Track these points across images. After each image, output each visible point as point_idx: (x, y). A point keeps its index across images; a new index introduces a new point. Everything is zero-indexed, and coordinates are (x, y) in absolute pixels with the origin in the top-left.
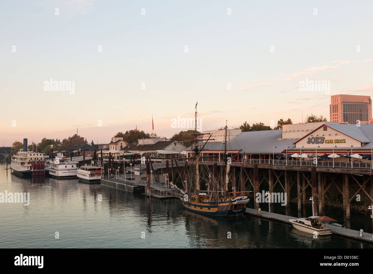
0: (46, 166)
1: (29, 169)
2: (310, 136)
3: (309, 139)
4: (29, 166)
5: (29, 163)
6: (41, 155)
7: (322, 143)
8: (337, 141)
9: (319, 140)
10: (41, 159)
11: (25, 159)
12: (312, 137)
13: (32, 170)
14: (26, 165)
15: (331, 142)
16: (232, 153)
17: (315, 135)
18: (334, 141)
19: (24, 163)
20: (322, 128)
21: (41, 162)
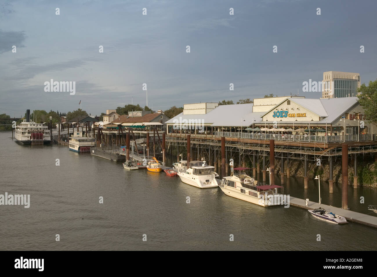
0: (45, 136)
1: (29, 139)
2: (275, 110)
3: (274, 113)
4: (29, 136)
5: (29, 133)
6: (40, 125)
7: (286, 117)
8: (299, 115)
9: (283, 114)
10: (41, 129)
11: (26, 129)
12: (277, 111)
13: (32, 140)
14: (27, 134)
15: (293, 116)
16: (207, 126)
17: (279, 109)
18: (296, 115)
19: (25, 132)
20: (286, 102)
21: (40, 132)
